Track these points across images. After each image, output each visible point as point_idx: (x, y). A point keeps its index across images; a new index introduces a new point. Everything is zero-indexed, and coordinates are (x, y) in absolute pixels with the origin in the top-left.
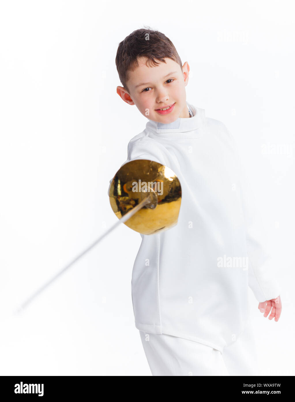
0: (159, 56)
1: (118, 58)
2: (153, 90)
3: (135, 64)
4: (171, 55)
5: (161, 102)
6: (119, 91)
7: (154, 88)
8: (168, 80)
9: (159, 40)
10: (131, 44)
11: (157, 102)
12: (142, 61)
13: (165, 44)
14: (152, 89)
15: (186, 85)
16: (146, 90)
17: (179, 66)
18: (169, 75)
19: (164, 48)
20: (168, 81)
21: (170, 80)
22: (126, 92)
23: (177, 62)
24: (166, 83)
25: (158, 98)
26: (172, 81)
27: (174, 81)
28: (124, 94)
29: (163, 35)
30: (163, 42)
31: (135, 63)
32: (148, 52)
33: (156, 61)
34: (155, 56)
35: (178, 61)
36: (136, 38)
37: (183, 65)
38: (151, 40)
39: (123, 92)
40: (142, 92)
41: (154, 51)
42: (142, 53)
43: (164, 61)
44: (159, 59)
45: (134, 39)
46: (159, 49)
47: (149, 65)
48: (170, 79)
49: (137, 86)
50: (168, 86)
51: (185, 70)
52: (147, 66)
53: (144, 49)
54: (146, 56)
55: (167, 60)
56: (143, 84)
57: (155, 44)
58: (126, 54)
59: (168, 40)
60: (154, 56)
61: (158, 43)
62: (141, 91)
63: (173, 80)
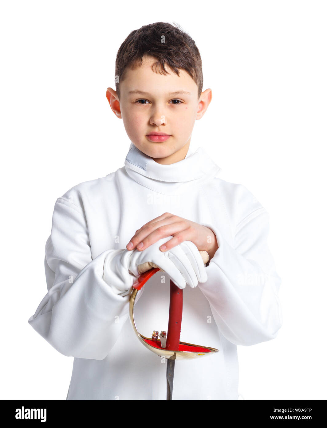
0: (174, 63)
2: (150, 105)
3: (138, 62)
4: (191, 69)
5: (154, 125)
6: (110, 94)
7: (152, 102)
8: (175, 100)
9: (182, 45)
10: (145, 35)
11: (149, 124)
12: (148, 61)
13: (189, 53)
14: (150, 103)
15: (199, 117)
16: (142, 101)
17: (196, 88)
18: (178, 93)
19: (185, 55)
21: (178, 101)
22: (117, 98)
23: (196, 81)
24: (171, 102)
25: (152, 118)
26: (180, 102)
27: (182, 104)
28: (114, 100)
30: (187, 49)
31: (138, 60)
32: (160, 52)
33: (167, 68)
34: (169, 61)
35: (198, 80)
36: (154, 30)
37: (203, 91)
39: (114, 98)
40: (136, 102)
41: (169, 54)
42: (154, 51)
43: (177, 73)
44: (172, 66)
45: (151, 30)
46: (177, 54)
47: (154, 70)
48: (178, 99)
49: (131, 93)
50: (172, 107)
51: (203, 98)
52: (152, 70)
53: (157, 46)
54: (156, 57)
55: (182, 72)
56: (140, 92)
57: (175, 46)
59: (196, 50)
60: (166, 61)
61: (180, 47)
62: (134, 101)
63: (182, 102)
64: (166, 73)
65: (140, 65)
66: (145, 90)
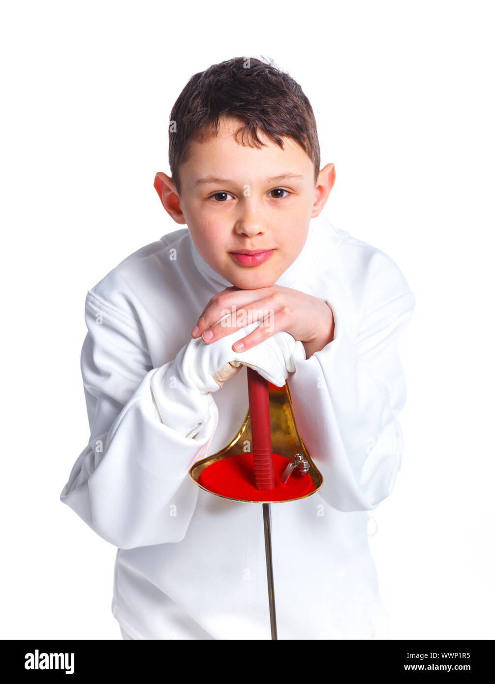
0: (272, 126)
1: (180, 106)
2: (235, 201)
3: (211, 129)
4: (301, 135)
5: (244, 236)
6: (159, 184)
7: (239, 196)
9: (283, 94)
10: (218, 81)
11: (235, 232)
12: (228, 126)
13: (296, 107)
15: (315, 214)
16: (220, 196)
17: (311, 167)
19: (290, 112)
20: (276, 193)
21: (282, 191)
22: (174, 190)
24: (270, 194)
25: (240, 223)
26: (285, 194)
28: (169, 193)
29: (298, 87)
30: (292, 100)
31: (211, 126)
32: (249, 110)
33: (261, 136)
34: (264, 124)
35: (313, 154)
36: (234, 72)
37: (321, 168)
38: (266, 88)
40: (210, 197)
41: (264, 112)
42: (236, 108)
43: (280, 143)
45: (228, 72)
46: (277, 111)
47: (240, 141)
48: (283, 188)
49: (200, 182)
50: (274, 202)
51: (323, 180)
52: (236, 140)
53: (242, 100)
54: (241, 118)
55: (288, 141)
56: (217, 180)
57: (272, 97)
58: (198, 101)
60: (260, 124)
61: (280, 98)
62: (205, 196)
63: (289, 193)
64: (260, 146)
65: (215, 134)
66: (225, 176)
